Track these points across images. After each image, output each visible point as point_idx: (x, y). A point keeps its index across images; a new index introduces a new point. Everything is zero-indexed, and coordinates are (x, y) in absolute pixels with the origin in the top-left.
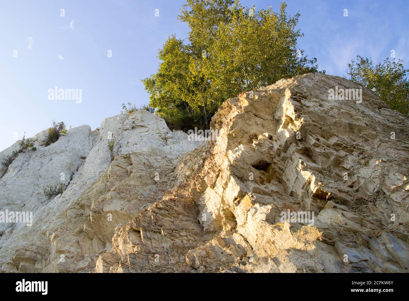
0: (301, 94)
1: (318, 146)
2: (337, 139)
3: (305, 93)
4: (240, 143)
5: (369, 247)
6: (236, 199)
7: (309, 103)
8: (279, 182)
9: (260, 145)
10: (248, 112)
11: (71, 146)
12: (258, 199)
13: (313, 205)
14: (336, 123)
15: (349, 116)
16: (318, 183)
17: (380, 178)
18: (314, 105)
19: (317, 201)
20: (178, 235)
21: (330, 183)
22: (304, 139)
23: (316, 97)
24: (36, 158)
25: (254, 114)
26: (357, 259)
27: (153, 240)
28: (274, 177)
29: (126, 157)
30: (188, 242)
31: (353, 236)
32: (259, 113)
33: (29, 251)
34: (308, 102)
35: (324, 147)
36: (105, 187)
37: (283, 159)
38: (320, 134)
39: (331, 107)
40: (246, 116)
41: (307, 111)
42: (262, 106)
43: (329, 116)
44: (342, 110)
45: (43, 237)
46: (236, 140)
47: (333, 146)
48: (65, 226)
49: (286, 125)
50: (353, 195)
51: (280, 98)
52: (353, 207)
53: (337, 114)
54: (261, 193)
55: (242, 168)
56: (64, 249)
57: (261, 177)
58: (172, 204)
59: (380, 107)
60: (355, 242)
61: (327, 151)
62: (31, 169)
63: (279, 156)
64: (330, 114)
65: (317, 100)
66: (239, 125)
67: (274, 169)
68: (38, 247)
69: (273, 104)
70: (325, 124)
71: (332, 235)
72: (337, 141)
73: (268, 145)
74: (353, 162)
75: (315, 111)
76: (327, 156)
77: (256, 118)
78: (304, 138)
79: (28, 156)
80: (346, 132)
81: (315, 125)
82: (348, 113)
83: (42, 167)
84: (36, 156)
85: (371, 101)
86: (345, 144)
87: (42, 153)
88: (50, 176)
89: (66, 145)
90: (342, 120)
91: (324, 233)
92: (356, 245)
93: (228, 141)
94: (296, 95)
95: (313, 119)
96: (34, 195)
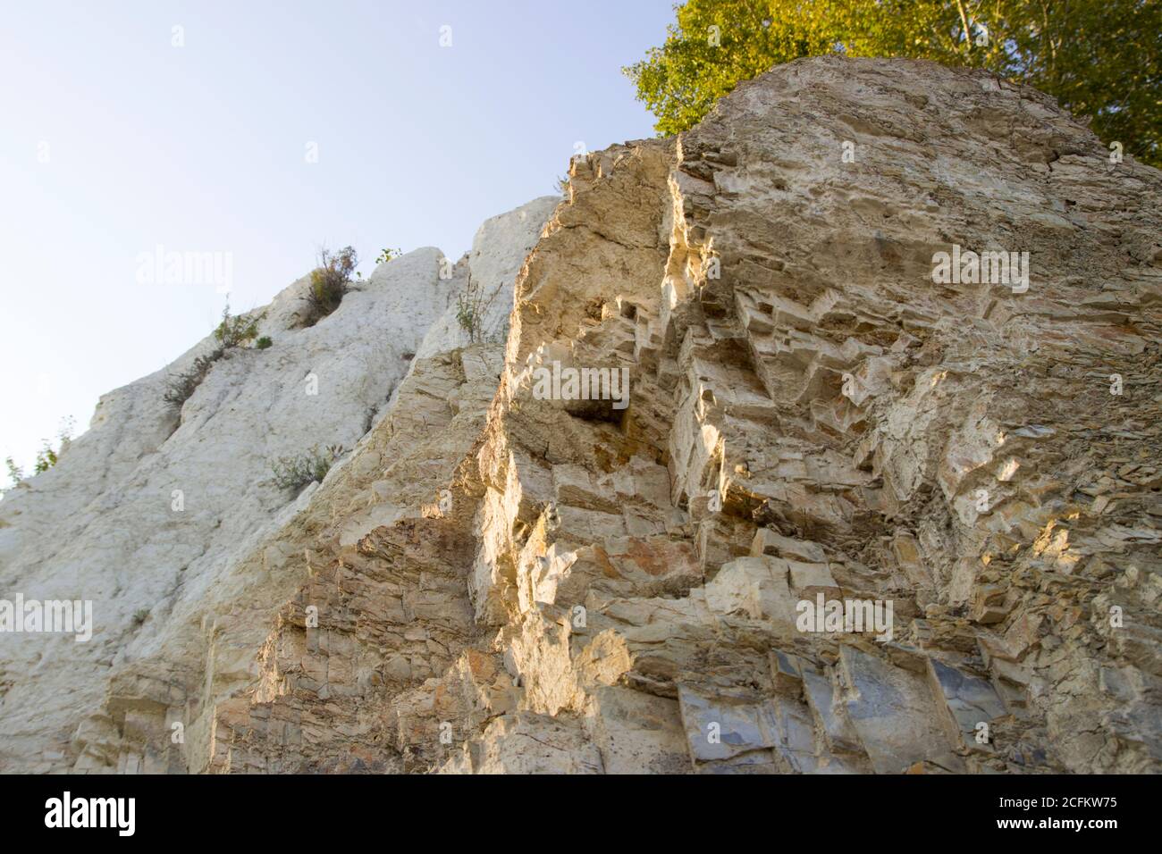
0: (717, 150)
1: (765, 332)
2: (835, 297)
3: (731, 145)
4: (558, 333)
5: (803, 699)
6: (518, 526)
7: (739, 181)
8: (658, 462)
9: (596, 340)
10: (574, 227)
11: (377, 323)
12: (568, 526)
13: (715, 544)
14: (828, 243)
15: (880, 214)
16: (733, 467)
17: (931, 438)
18: (752, 187)
19: (733, 530)
20: (398, 641)
21: (783, 461)
22: (728, 310)
23: (764, 157)
24: (267, 370)
25: (595, 233)
26: (730, 748)
27: (333, 659)
28: (639, 445)
29: (448, 360)
30: (425, 663)
31: (751, 663)
32: (609, 228)
33: (147, 678)
34: (739, 176)
35: (786, 332)
36: (376, 464)
37: (666, 382)
38: (778, 288)
39: (814, 185)
40: (571, 241)
41: (727, 210)
42: (616, 202)
43: (804, 220)
44: (853, 195)
45: (194, 634)
46: (545, 323)
47: (822, 325)
48: (250, 596)
49: (680, 263)
50: (861, 500)
51: (668, 168)
52: (849, 543)
53: (832, 210)
54: (587, 505)
55: (538, 422)
56: (234, 669)
57: (600, 449)
58: (400, 539)
59: (1055, 152)
60: (755, 685)
61: (795, 345)
62: (240, 411)
63: (654, 372)
64: (807, 213)
65: (766, 167)
66: (550, 274)
67: (639, 420)
68: (175, 664)
69: (650, 192)
70: (791, 250)
71: (669, 664)
72: (835, 306)
73: (619, 338)
74: (877, 380)
75: (756, 210)
76: (796, 363)
77: (605, 245)
78: (727, 306)
79: (239, 367)
80: (872, 270)
81: (756, 259)
82: (874, 203)
83: (277, 398)
84: (267, 366)
85: (1016, 136)
86: (863, 314)
87: (284, 355)
88: (300, 425)
89: (362, 321)
90: (852, 229)
91: (642, 658)
92: (753, 696)
93: (522, 329)
94: (698, 157)
95: (753, 238)
96: (250, 490)
